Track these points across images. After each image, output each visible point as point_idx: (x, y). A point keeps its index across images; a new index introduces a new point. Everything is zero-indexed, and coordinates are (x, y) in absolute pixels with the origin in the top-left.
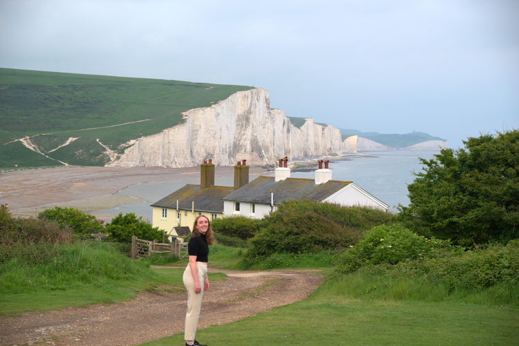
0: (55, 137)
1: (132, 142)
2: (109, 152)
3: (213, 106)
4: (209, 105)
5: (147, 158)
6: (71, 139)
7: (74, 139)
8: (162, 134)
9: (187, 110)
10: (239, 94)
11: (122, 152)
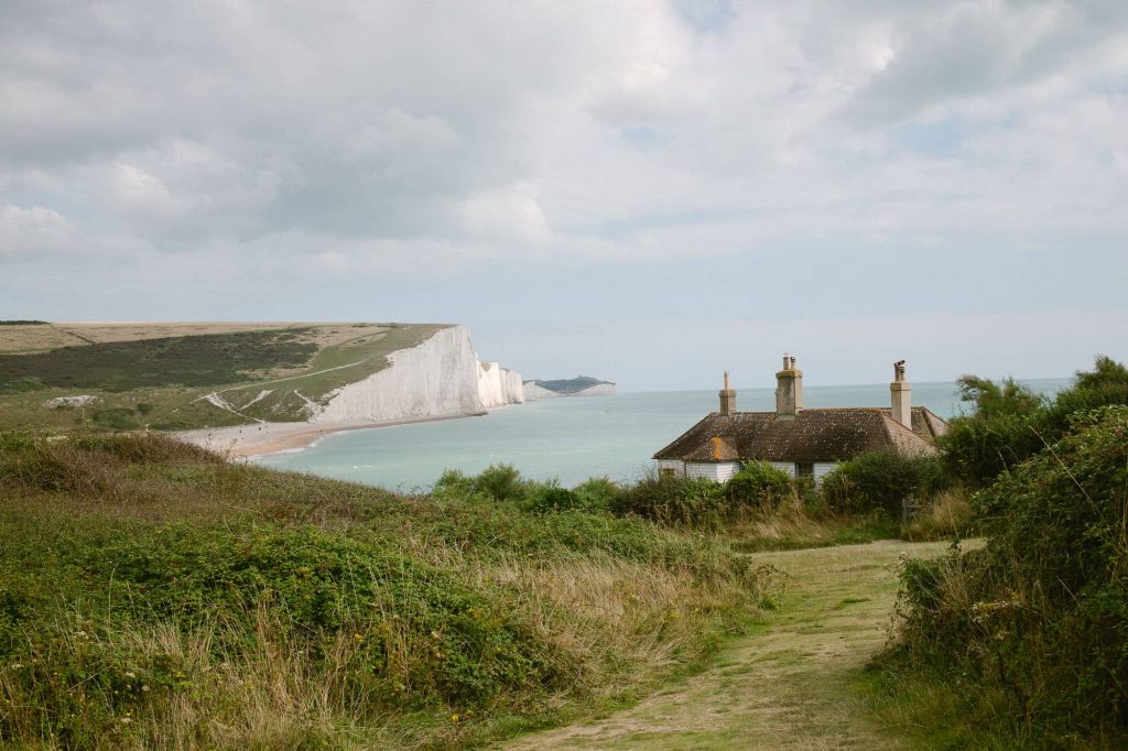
0: (244, 391)
1: (336, 391)
2: (310, 404)
3: (419, 346)
4: (415, 346)
5: (355, 409)
6: (264, 393)
7: (269, 392)
8: (369, 380)
9: (392, 351)
10: (442, 333)
11: (326, 403)
